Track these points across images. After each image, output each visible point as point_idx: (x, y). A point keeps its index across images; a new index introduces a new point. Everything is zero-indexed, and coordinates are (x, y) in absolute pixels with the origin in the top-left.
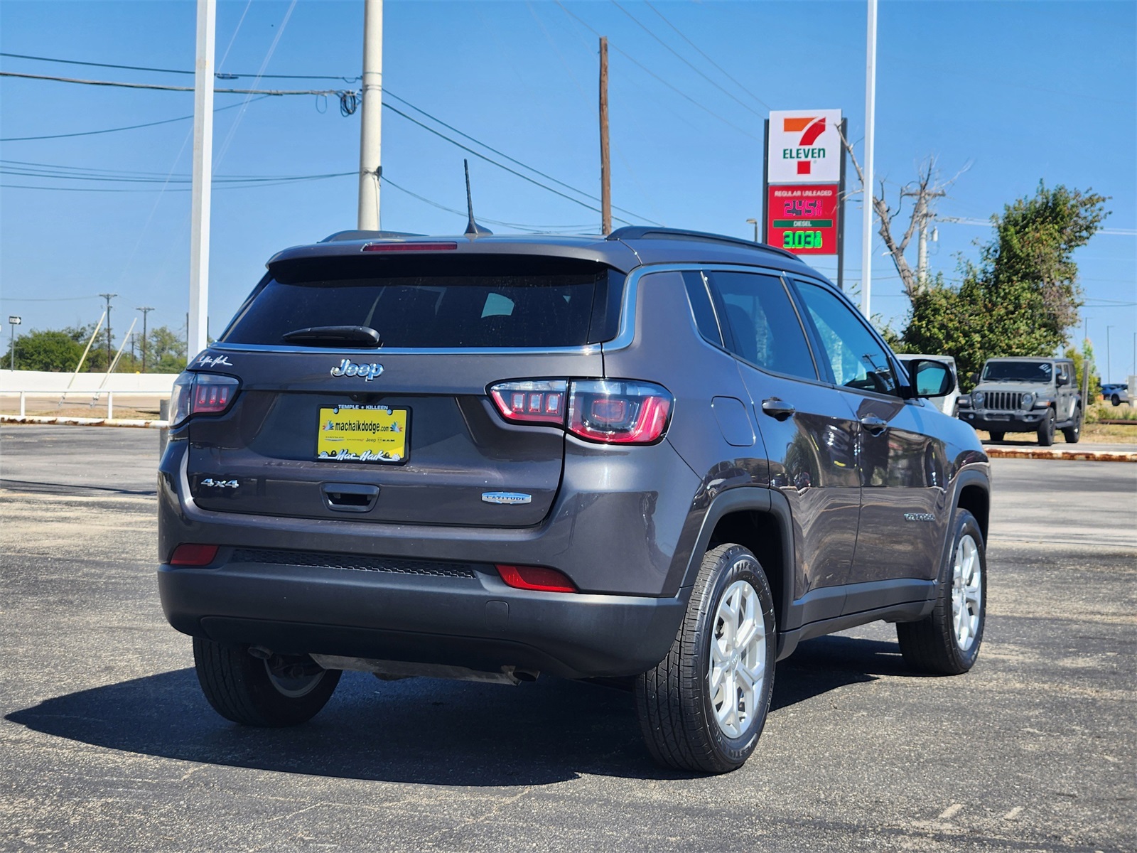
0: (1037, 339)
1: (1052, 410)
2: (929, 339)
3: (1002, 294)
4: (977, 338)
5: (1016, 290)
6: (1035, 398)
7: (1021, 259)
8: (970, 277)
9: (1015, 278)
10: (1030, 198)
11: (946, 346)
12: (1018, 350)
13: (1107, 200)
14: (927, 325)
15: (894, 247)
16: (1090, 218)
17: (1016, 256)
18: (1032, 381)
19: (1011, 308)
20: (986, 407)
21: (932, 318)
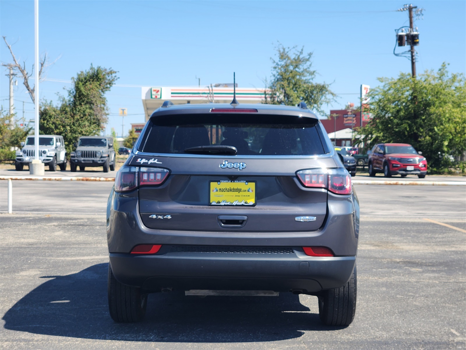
0: (92, 129)
1: (108, 158)
2: (48, 128)
3: (78, 110)
4: (68, 128)
5: (83, 109)
6: (102, 153)
7: (85, 96)
8: (64, 103)
9: (83, 103)
10: (87, 71)
11: (56, 132)
12: (85, 133)
13: (117, 73)
14: (47, 122)
15: (30, 89)
16: (111, 80)
17: (83, 94)
18: (99, 146)
19: (82, 116)
20: (82, 157)
21: (49, 120)
